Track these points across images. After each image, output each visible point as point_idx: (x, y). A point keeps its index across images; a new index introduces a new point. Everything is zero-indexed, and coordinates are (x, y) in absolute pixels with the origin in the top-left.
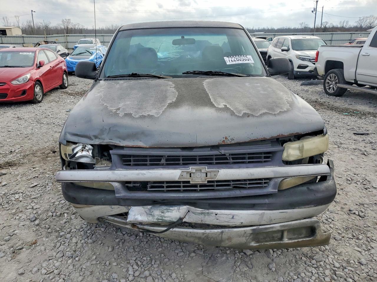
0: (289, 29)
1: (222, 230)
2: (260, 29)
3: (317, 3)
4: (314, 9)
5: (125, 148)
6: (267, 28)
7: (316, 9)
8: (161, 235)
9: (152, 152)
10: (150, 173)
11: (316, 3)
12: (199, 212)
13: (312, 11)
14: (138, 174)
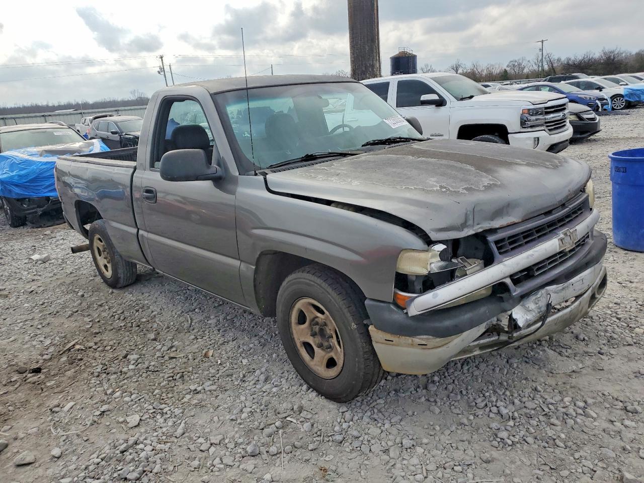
0: (114, 101)
1: (579, 300)
2: (62, 104)
3: (162, 60)
4: (161, 68)
5: (498, 230)
6: (76, 103)
7: (164, 69)
8: (538, 334)
9: (528, 226)
10: (536, 251)
11: (160, 59)
12: (561, 288)
13: (159, 72)
14: (528, 257)
